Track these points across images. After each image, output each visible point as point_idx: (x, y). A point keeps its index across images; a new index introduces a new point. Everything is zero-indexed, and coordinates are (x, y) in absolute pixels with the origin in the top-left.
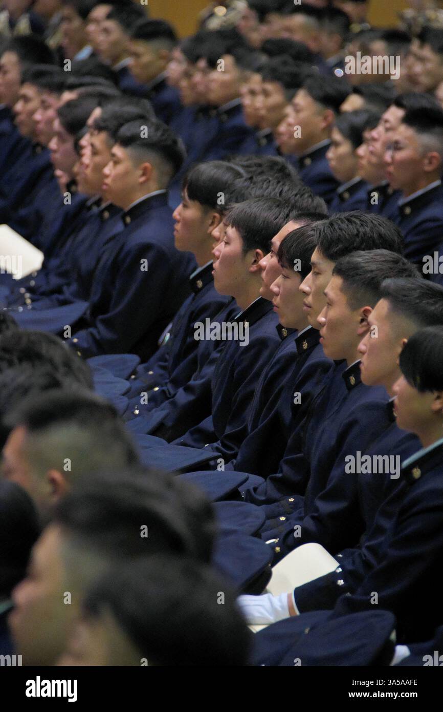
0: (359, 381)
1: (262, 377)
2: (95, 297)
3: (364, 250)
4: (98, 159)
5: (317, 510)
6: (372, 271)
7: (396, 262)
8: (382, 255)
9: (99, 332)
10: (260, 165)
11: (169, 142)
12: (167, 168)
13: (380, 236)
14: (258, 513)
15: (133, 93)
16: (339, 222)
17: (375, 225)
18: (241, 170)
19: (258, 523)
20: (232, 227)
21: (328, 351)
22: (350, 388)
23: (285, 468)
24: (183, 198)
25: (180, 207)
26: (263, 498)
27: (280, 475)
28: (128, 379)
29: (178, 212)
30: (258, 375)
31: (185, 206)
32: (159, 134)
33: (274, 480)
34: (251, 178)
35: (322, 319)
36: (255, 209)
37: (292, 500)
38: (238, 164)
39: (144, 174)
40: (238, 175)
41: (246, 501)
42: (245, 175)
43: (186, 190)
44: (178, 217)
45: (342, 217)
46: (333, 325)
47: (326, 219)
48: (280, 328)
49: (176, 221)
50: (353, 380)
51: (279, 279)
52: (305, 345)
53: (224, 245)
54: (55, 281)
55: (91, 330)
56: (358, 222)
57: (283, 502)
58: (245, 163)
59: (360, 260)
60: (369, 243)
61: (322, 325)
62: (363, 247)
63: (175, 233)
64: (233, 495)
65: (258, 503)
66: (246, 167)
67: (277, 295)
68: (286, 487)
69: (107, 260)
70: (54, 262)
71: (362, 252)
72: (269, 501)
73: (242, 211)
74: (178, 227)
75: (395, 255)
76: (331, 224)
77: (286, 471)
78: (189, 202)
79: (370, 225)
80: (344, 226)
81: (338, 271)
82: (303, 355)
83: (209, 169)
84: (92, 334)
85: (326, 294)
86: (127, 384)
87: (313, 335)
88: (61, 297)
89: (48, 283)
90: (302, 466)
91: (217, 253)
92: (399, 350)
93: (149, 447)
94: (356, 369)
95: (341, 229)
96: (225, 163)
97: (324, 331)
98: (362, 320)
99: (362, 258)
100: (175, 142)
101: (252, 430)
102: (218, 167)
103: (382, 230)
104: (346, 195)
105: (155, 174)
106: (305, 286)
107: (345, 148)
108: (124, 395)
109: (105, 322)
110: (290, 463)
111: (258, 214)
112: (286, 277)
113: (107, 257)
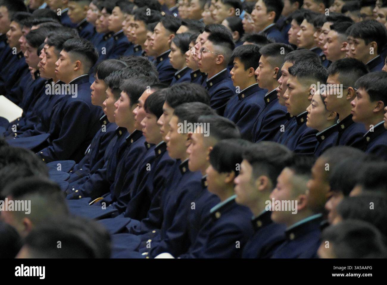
0: (188, 170)
1: (137, 169)
2: (52, 131)
3: (189, 102)
4: (50, 60)
5: (167, 237)
6: (193, 114)
7: (205, 109)
8: (198, 105)
9: (53, 148)
10: (135, 61)
11: (90, 50)
12: (89, 63)
13: (197, 95)
14: (137, 239)
15: (68, 26)
16: (176, 88)
17: (194, 90)
18: (125, 64)
19: (137, 244)
20: (124, 92)
21: (171, 154)
22: (183, 173)
23: (150, 215)
24: (95, 78)
25: (94, 83)
26: (139, 231)
27: (147, 219)
28: (69, 172)
29: (93, 85)
30: (136, 167)
31: (97, 82)
32: (85, 45)
33: (145, 222)
34: (130, 67)
35: (168, 138)
36: (136, 83)
37: (154, 232)
38: (123, 61)
39: (76, 66)
40: (124, 66)
41: (131, 233)
42: (127, 66)
43: (97, 75)
44: (93, 88)
45: (178, 86)
46: (174, 141)
47: (169, 87)
48: (146, 143)
49: (92, 90)
50: (184, 169)
51: (145, 119)
52: (160, 152)
53: (120, 102)
54: (29, 123)
55: (49, 147)
56: (185, 88)
57: (149, 233)
58: (128, 60)
59: (186, 108)
60: (191, 99)
61: (168, 141)
62: (189, 100)
63: (91, 96)
64: (124, 230)
65: (137, 234)
66: (128, 62)
67: (144, 127)
68: (151, 225)
69: (58, 111)
70: (29, 114)
71: (188, 104)
72: (142, 233)
73: (129, 84)
74: (93, 93)
75: (205, 105)
76: (172, 90)
77: (151, 217)
78: (99, 80)
79: (192, 89)
80: (178, 90)
81: (176, 114)
82: (159, 157)
83: (108, 64)
84: (50, 149)
85: (169, 125)
86: (68, 175)
87: (164, 146)
88: (33, 131)
89: (26, 124)
90: (159, 214)
91: (116, 106)
92: (208, 153)
93: (80, 207)
94: (186, 163)
95: (177, 92)
96: (117, 60)
97: (169, 144)
98: (188, 139)
99: (188, 107)
100: (93, 50)
101: (133, 197)
102: (113, 62)
103: (198, 92)
104: (179, 76)
105: (82, 66)
106: (160, 121)
107: (178, 52)
108: (66, 180)
109: (57, 143)
110: (153, 212)
111: (137, 85)
112: (149, 118)
113: (57, 110)
